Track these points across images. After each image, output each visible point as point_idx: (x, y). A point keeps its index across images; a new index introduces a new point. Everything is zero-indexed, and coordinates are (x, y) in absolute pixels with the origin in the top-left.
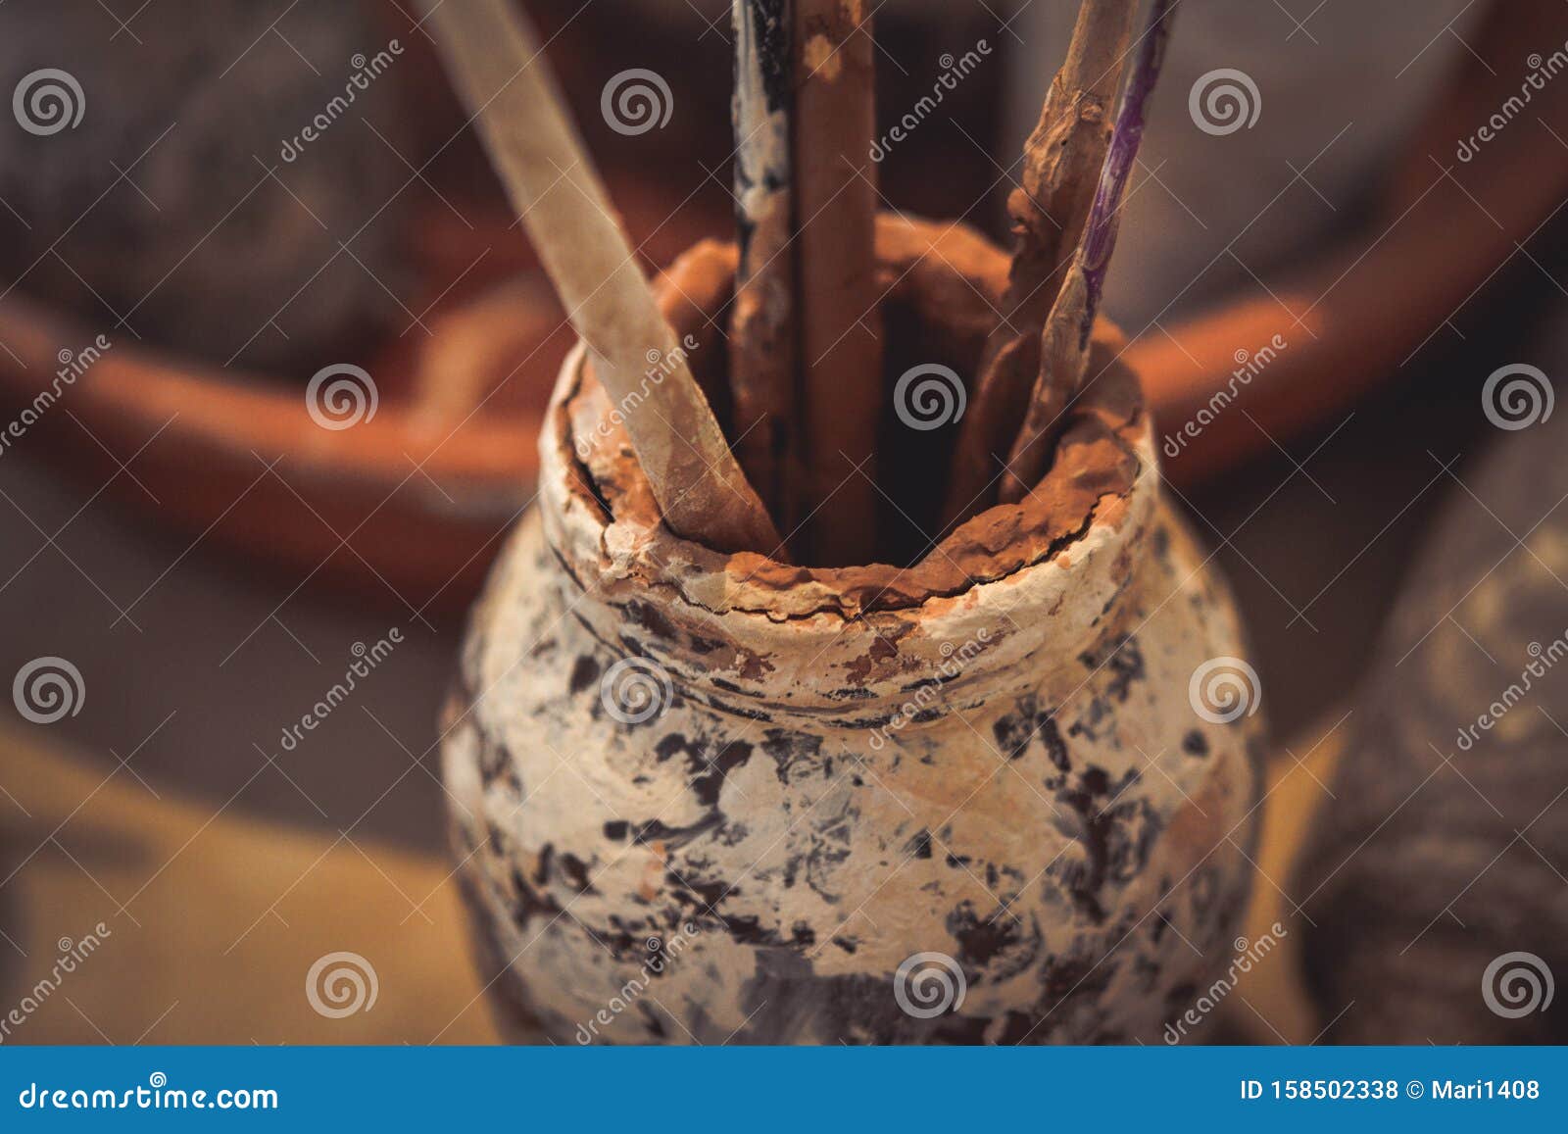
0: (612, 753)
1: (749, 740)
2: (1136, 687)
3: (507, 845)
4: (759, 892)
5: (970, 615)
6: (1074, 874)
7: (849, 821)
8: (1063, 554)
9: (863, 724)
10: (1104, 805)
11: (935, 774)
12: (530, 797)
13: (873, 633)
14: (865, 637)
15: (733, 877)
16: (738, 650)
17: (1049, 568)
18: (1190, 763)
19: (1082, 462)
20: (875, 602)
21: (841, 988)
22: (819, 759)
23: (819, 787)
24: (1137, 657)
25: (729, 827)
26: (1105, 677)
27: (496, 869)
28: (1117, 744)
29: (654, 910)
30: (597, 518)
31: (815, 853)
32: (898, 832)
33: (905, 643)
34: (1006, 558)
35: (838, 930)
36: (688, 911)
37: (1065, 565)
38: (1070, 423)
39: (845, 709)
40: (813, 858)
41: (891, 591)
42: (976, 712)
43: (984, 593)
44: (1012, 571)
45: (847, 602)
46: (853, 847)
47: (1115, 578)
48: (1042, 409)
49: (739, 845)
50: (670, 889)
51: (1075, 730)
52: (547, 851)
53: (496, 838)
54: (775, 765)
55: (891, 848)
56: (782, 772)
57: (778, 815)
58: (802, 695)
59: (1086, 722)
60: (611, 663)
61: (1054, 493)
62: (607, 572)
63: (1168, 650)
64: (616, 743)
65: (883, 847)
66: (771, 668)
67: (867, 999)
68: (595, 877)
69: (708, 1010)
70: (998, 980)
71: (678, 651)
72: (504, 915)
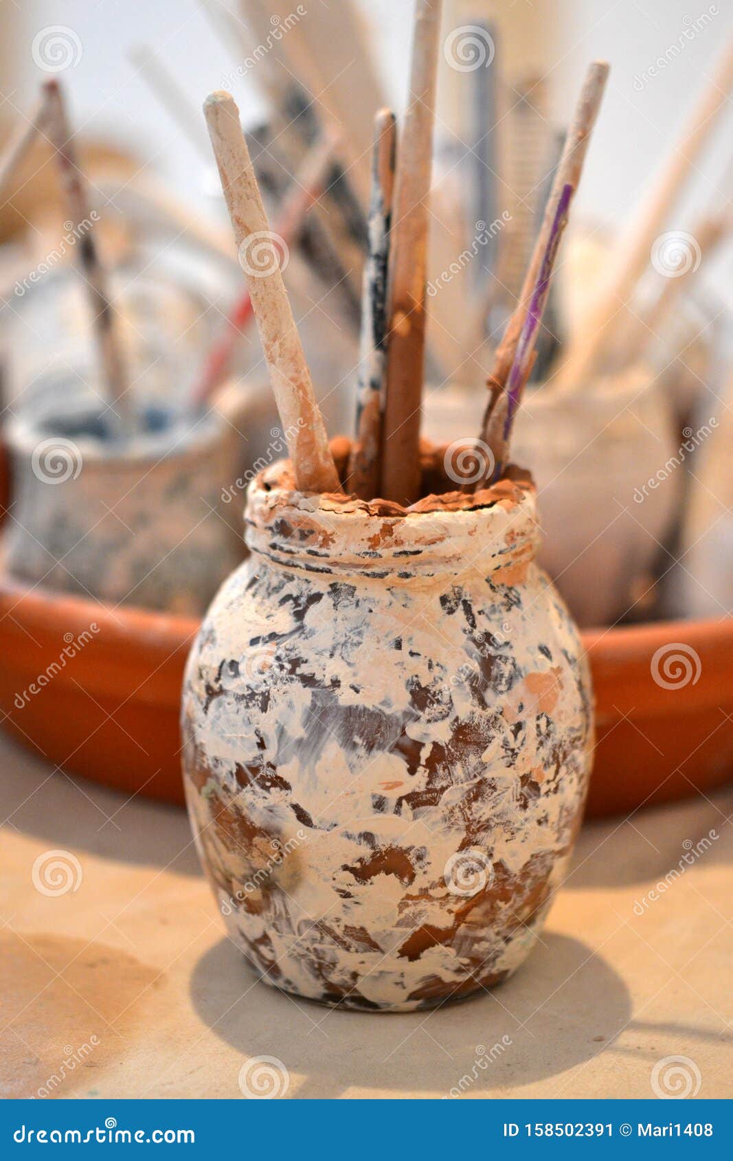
1: (322, 592)
4: (317, 661)
6: (473, 678)
7: (364, 628)
8: (478, 511)
9: (375, 575)
10: (491, 650)
11: (407, 612)
12: (219, 643)
13: (383, 522)
14: (378, 524)
15: (306, 655)
16: (320, 532)
21: (351, 712)
22: (354, 600)
23: (351, 612)
24: (519, 600)
25: (307, 631)
26: (500, 598)
28: (502, 629)
29: (267, 676)
31: (346, 642)
32: (387, 636)
33: (397, 529)
35: (352, 681)
36: (283, 674)
37: (479, 514)
39: (367, 566)
40: (345, 645)
41: (395, 510)
42: (430, 580)
44: (453, 511)
45: (372, 509)
46: (365, 639)
49: (310, 639)
50: (276, 664)
51: (480, 613)
52: (223, 662)
54: (333, 602)
55: (382, 643)
56: (336, 606)
57: (331, 625)
58: (347, 556)
59: (487, 611)
65: (378, 642)
66: (334, 540)
67: (363, 719)
68: (241, 667)
69: (287, 728)
70: (429, 721)
71: (293, 540)
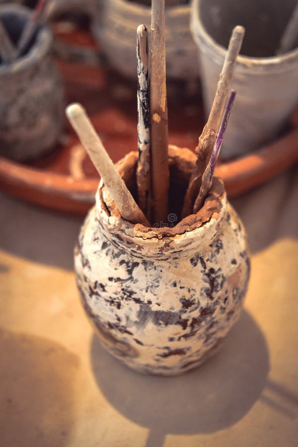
0: (110, 263)
1: (139, 262)
2: (221, 251)
3: (88, 280)
4: (140, 293)
5: (185, 239)
6: (207, 290)
7: (159, 279)
8: (205, 225)
9: (162, 260)
10: (213, 276)
11: (177, 270)
12: (93, 271)
13: (164, 242)
14: (162, 243)
15: (134, 290)
16: (136, 244)
17: (202, 228)
18: (233, 266)
19: (210, 204)
20: (165, 236)
21: (157, 313)
22: (153, 266)
23: (153, 272)
24: (221, 244)
25: (134, 280)
26: (214, 249)
27: (85, 285)
28: (217, 263)
29: (118, 296)
30: (108, 215)
32: (170, 282)
33: (171, 244)
34: (193, 226)
35: (157, 301)
36: (125, 296)
37: (205, 228)
38: (208, 195)
39: (159, 257)
40: (152, 287)
41: (168, 233)
42: (186, 258)
43: (188, 234)
44: (194, 229)
45: (159, 236)
46: (161, 284)
47: (216, 229)
48: (202, 193)
49: (137, 284)
50: (122, 292)
51: (207, 260)
52: (96, 282)
53: (85, 279)
54: (144, 267)
55: (168, 285)
56: (145, 269)
57: (144, 278)
58: (149, 254)
59: (210, 259)
60: (110, 245)
61: (203, 212)
62: (110, 227)
63: (229, 242)
64: (111, 261)
65: (166, 285)
66: (143, 248)
67: (163, 315)
68: (106, 288)
69: (130, 317)
70: (190, 312)
71: (124, 244)
72: (87, 295)
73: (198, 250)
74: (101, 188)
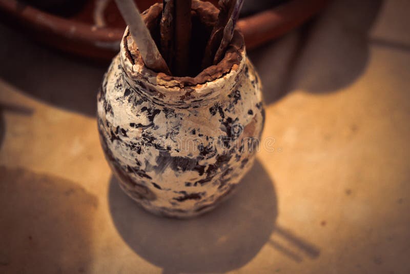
0: (132, 109)
1: (160, 109)
2: (239, 101)
3: (110, 126)
5: (206, 88)
7: (179, 126)
8: (225, 76)
9: (183, 108)
11: (197, 118)
12: (115, 116)
13: (186, 91)
14: (184, 92)
15: (155, 136)
16: (159, 92)
17: (222, 79)
18: (249, 116)
19: (230, 57)
20: (187, 85)
21: (176, 159)
22: (174, 114)
23: (173, 120)
24: (239, 95)
25: (155, 126)
26: (233, 99)
27: (107, 129)
28: (234, 113)
29: (140, 141)
30: (131, 63)
31: (172, 132)
32: (189, 129)
33: (192, 94)
34: (213, 77)
36: (146, 142)
37: (225, 79)
38: (229, 48)
39: (180, 105)
40: (172, 133)
41: (190, 83)
42: (205, 107)
43: (209, 84)
44: (214, 80)
45: (181, 85)
46: (180, 131)
47: (235, 80)
48: (223, 45)
49: (157, 130)
50: (142, 137)
51: (225, 110)
52: (118, 127)
53: (108, 123)
54: (165, 114)
55: (187, 132)
56: (166, 116)
57: (165, 125)
58: (171, 102)
59: (228, 109)
60: (133, 92)
61: (224, 63)
62: (133, 74)
63: (246, 93)
64: (133, 107)
65: (186, 132)
66: (165, 96)
67: (181, 161)
68: (127, 133)
69: (149, 161)
70: (207, 159)
71: (147, 91)
72: (109, 139)
73: (217, 100)
74: (126, 37)
